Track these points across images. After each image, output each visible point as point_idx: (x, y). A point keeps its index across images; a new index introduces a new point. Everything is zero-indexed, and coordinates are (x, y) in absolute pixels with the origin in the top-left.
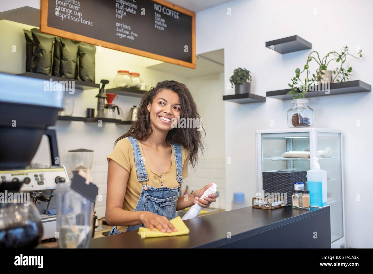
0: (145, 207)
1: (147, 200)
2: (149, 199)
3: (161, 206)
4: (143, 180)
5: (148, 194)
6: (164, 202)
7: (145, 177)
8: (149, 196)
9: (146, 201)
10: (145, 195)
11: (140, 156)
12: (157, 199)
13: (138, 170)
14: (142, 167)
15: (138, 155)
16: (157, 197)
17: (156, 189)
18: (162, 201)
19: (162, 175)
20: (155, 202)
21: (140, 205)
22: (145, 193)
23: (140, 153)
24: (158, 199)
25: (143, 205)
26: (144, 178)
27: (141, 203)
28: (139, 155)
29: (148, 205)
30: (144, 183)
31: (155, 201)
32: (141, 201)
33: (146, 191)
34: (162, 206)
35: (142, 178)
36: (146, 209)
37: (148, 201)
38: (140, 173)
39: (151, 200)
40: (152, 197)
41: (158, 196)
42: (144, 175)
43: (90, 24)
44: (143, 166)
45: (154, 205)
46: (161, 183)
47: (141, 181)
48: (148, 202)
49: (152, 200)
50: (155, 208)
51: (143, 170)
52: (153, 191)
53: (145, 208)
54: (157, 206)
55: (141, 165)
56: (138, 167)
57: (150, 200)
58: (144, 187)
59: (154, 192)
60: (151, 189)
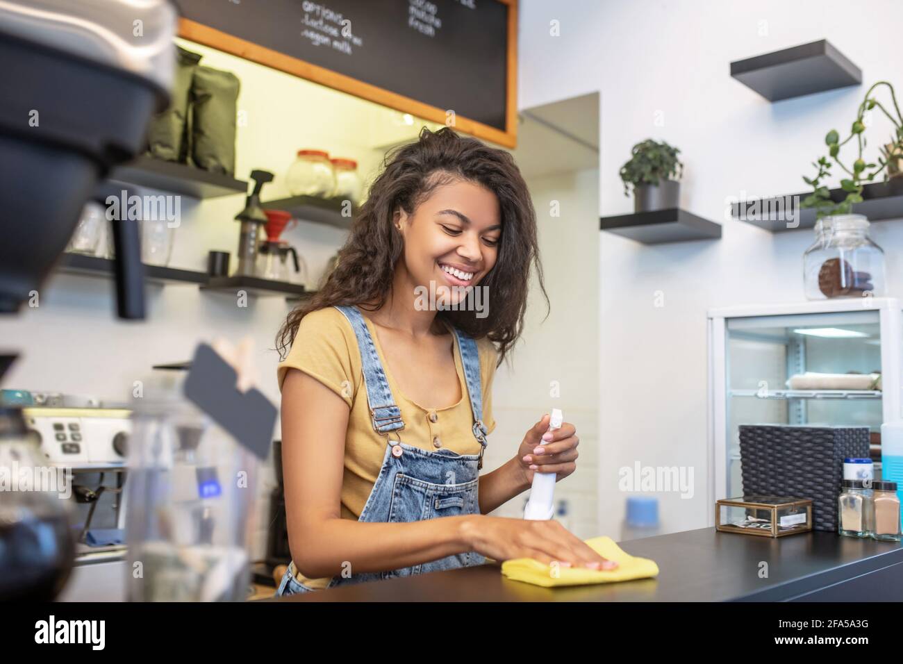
0: (394, 508)
1: (397, 488)
2: (405, 485)
3: (438, 505)
4: (389, 427)
5: (402, 469)
6: (446, 493)
7: (392, 419)
8: (406, 474)
9: (397, 491)
10: (393, 471)
11: (375, 355)
12: (429, 484)
13: (371, 396)
14: (382, 388)
15: (368, 354)
16: (427, 476)
17: (425, 453)
18: (443, 489)
19: (439, 415)
20: (421, 492)
21: (377, 502)
22: (395, 467)
23: (372, 348)
24: (432, 484)
25: (385, 504)
26: (390, 421)
27: (379, 497)
28: (372, 352)
29: (401, 503)
30: (392, 435)
31: (423, 490)
32: (381, 491)
33: (398, 462)
34: (441, 506)
35: (385, 422)
36: (394, 515)
37: (402, 489)
38: (377, 406)
39: (412, 486)
40: (413, 476)
41: (430, 475)
42: (391, 411)
44: (385, 386)
45: (420, 502)
46: (435, 438)
47: (383, 428)
48: (403, 492)
49: (415, 487)
50: (423, 511)
51: (385, 398)
52: (417, 459)
53: (393, 512)
54: (428, 506)
55: (378, 384)
56: (373, 390)
57: (408, 487)
58: (392, 447)
59: (420, 462)
60: (412, 453)
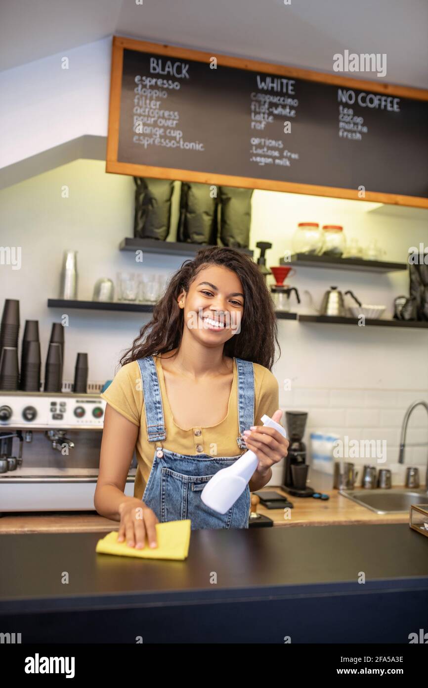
0: (163, 489)
1: (164, 476)
2: (168, 475)
3: (194, 488)
4: (155, 439)
5: (165, 465)
6: (199, 482)
7: (159, 434)
8: (170, 468)
9: (164, 478)
10: (160, 466)
11: (157, 392)
12: (184, 475)
13: (148, 419)
14: (157, 414)
15: (151, 392)
16: (183, 471)
17: (179, 455)
18: (195, 479)
20: (180, 480)
21: (153, 484)
22: (161, 464)
23: (156, 388)
24: (186, 476)
25: (157, 486)
26: (158, 435)
27: (154, 481)
28: (155, 391)
29: (167, 485)
30: (159, 444)
31: (181, 479)
32: (155, 478)
33: (162, 460)
35: (154, 436)
36: (164, 493)
37: (168, 477)
38: (152, 426)
39: (173, 476)
40: (174, 470)
41: (185, 470)
42: (158, 429)
43: (198, 147)
44: (160, 412)
45: (180, 486)
47: (152, 439)
48: (169, 479)
49: (175, 477)
50: (182, 491)
51: (158, 420)
52: (175, 460)
53: (163, 491)
54: (186, 489)
55: (155, 411)
56: (150, 415)
57: (171, 476)
58: (157, 451)
59: (177, 462)
60: (171, 456)
